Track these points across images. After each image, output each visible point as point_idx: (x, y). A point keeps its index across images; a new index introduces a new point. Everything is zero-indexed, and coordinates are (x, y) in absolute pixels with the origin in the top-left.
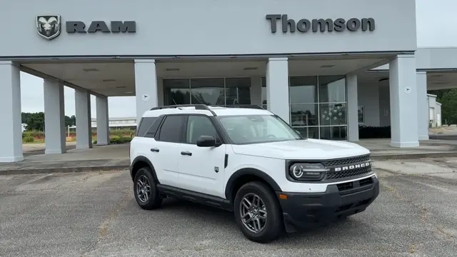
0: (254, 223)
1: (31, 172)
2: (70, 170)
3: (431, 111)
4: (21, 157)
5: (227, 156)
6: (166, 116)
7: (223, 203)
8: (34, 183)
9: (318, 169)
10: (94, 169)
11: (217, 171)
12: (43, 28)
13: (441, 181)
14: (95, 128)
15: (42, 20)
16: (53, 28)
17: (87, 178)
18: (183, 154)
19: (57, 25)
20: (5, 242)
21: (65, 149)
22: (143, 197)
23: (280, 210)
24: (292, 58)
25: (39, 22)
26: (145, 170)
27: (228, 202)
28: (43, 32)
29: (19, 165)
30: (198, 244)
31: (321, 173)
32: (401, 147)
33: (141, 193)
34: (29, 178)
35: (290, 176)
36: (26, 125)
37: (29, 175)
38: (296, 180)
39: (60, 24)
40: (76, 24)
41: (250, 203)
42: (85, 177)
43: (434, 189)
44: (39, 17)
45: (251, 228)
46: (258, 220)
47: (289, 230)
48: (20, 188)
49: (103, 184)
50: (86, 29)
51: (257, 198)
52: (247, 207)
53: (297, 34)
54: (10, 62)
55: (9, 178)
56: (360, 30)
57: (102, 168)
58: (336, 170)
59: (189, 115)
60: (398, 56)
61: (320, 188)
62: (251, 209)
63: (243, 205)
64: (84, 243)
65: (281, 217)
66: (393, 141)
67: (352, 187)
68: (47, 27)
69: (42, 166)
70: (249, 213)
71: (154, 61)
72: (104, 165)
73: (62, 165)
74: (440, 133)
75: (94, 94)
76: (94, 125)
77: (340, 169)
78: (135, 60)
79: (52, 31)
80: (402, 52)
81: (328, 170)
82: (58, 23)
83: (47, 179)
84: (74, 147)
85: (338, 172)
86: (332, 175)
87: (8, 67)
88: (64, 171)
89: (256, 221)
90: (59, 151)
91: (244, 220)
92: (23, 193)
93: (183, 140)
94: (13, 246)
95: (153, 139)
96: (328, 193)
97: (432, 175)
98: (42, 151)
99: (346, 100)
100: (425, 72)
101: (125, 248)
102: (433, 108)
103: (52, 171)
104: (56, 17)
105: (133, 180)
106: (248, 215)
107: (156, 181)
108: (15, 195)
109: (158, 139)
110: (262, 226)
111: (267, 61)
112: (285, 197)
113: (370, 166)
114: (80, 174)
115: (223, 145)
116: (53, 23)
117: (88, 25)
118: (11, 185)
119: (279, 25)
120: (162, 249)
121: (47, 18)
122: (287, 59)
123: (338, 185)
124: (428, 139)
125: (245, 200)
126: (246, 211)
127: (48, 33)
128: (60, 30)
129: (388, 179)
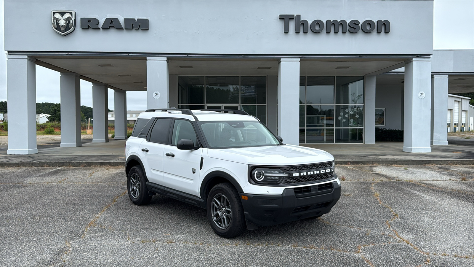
0: (222, 220)
1: (43, 165)
2: (79, 164)
3: (464, 114)
4: (35, 150)
5: (202, 159)
6: (157, 118)
7: (198, 202)
8: (43, 176)
9: (277, 174)
10: (102, 164)
11: (194, 173)
12: (58, 24)
13: (431, 188)
14: (113, 121)
15: (58, 16)
16: (68, 24)
17: (93, 173)
18: (168, 155)
19: (71, 22)
20: (3, 229)
21: (80, 143)
22: (135, 194)
23: (242, 210)
24: (304, 59)
25: (55, 18)
26: (136, 168)
27: (203, 200)
28: (58, 28)
29: (33, 157)
30: (171, 237)
31: (280, 177)
32: (413, 152)
33: (133, 190)
34: (38, 171)
35: (251, 179)
36: (49, 116)
37: (40, 168)
38: (257, 183)
39: (75, 20)
40: (90, 20)
41: (219, 203)
42: (92, 171)
43: (418, 196)
44: (54, 13)
45: (220, 225)
46: (225, 217)
47: (249, 228)
48: (28, 181)
49: (106, 180)
50: (100, 26)
51: (224, 197)
52: (217, 207)
53: (310, 35)
54: (26, 57)
55: (20, 170)
56: (375, 32)
57: (110, 164)
58: (294, 175)
59: (175, 119)
60: (414, 59)
61: (277, 191)
62: (220, 208)
63: (213, 205)
64: (72, 232)
65: (243, 215)
66: (405, 146)
67: (310, 191)
68: (62, 22)
69: (53, 159)
70: (218, 212)
71: (166, 59)
72: (113, 161)
73: (72, 159)
74: (468, 138)
75: (112, 87)
76: (111, 117)
77: (298, 174)
78: (148, 58)
79: (67, 27)
80: (417, 56)
81: (287, 175)
82: (73, 19)
83: (56, 172)
84: (90, 140)
85: (296, 177)
86: (289, 180)
87: (23, 62)
88: (74, 165)
89: (224, 219)
90: (74, 144)
91: (215, 218)
92: (30, 185)
93: (169, 142)
94: (10, 233)
95: (145, 139)
96: (284, 195)
97: (426, 182)
98: (57, 144)
99: (364, 102)
100: (447, 76)
101: (106, 239)
102: (466, 111)
103: (62, 165)
104: (71, 13)
105: (127, 176)
106: (218, 214)
107: (146, 179)
108: (22, 187)
109: (149, 140)
110: (228, 223)
111: (279, 62)
112: (246, 198)
113: (331, 172)
114: (89, 169)
115: (201, 149)
116: (68, 19)
117: (102, 21)
118: (21, 177)
119: (292, 25)
120: (138, 241)
121: (62, 14)
122: (299, 59)
123: (294, 189)
124: (447, 144)
125: (215, 201)
126: (216, 211)
127: (63, 29)
128: (75, 26)
129: (382, 184)
